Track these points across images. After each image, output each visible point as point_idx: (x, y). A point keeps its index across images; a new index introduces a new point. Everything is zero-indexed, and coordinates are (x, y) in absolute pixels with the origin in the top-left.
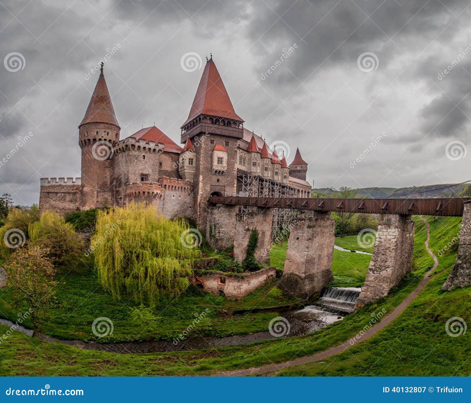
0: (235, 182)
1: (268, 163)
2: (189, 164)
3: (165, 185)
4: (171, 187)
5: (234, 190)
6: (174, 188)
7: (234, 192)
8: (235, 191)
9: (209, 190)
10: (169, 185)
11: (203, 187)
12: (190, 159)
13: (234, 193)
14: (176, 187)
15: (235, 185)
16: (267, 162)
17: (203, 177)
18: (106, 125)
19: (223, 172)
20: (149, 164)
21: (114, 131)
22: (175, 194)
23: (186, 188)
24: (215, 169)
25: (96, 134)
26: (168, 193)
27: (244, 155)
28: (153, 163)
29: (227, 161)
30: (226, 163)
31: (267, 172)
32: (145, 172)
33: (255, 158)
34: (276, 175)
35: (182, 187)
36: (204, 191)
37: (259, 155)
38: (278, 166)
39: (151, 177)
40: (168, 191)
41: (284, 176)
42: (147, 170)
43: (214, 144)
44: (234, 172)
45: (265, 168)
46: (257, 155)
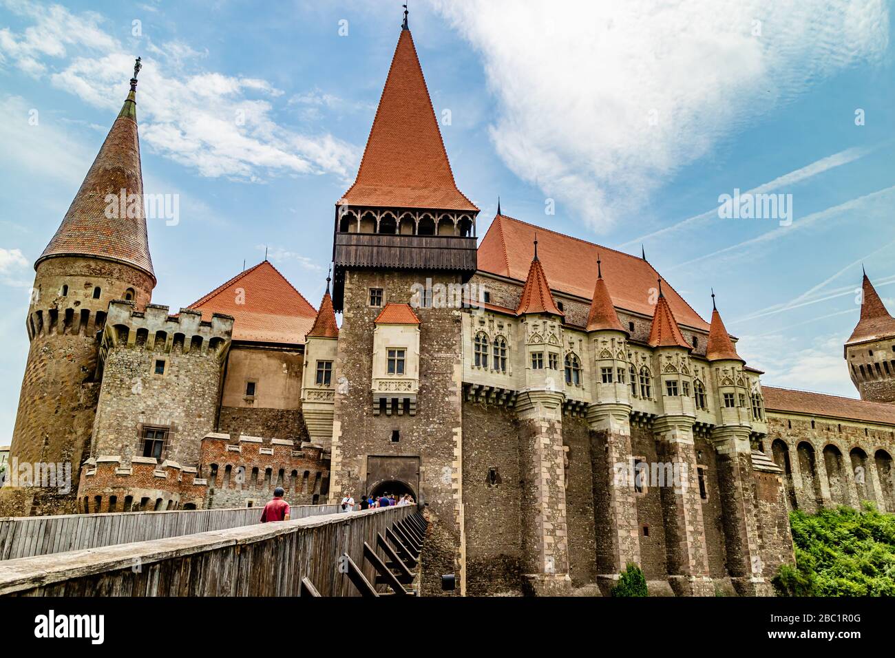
0: (455, 438)
1: (610, 349)
2: (319, 381)
3: (215, 467)
5: (456, 470)
7: (455, 481)
8: (458, 476)
9: (363, 478)
11: (344, 465)
12: (320, 363)
13: (454, 486)
14: (255, 470)
15: (458, 452)
16: (609, 345)
17: (342, 428)
18: (93, 264)
19: (407, 402)
20: (177, 389)
21: (118, 282)
22: (254, 500)
23: (301, 473)
24: (378, 391)
25: (60, 293)
26: (226, 498)
27: (497, 330)
28: (193, 387)
29: (421, 359)
30: (416, 367)
31: (612, 385)
32: (157, 422)
33: (536, 335)
34: (670, 394)
35: (282, 472)
36: (345, 482)
37: (557, 323)
38: (674, 358)
39: (179, 437)
40: (224, 488)
41: (722, 397)
42: (168, 414)
43: (383, 303)
44: (452, 399)
45: (604, 370)
46: (545, 323)
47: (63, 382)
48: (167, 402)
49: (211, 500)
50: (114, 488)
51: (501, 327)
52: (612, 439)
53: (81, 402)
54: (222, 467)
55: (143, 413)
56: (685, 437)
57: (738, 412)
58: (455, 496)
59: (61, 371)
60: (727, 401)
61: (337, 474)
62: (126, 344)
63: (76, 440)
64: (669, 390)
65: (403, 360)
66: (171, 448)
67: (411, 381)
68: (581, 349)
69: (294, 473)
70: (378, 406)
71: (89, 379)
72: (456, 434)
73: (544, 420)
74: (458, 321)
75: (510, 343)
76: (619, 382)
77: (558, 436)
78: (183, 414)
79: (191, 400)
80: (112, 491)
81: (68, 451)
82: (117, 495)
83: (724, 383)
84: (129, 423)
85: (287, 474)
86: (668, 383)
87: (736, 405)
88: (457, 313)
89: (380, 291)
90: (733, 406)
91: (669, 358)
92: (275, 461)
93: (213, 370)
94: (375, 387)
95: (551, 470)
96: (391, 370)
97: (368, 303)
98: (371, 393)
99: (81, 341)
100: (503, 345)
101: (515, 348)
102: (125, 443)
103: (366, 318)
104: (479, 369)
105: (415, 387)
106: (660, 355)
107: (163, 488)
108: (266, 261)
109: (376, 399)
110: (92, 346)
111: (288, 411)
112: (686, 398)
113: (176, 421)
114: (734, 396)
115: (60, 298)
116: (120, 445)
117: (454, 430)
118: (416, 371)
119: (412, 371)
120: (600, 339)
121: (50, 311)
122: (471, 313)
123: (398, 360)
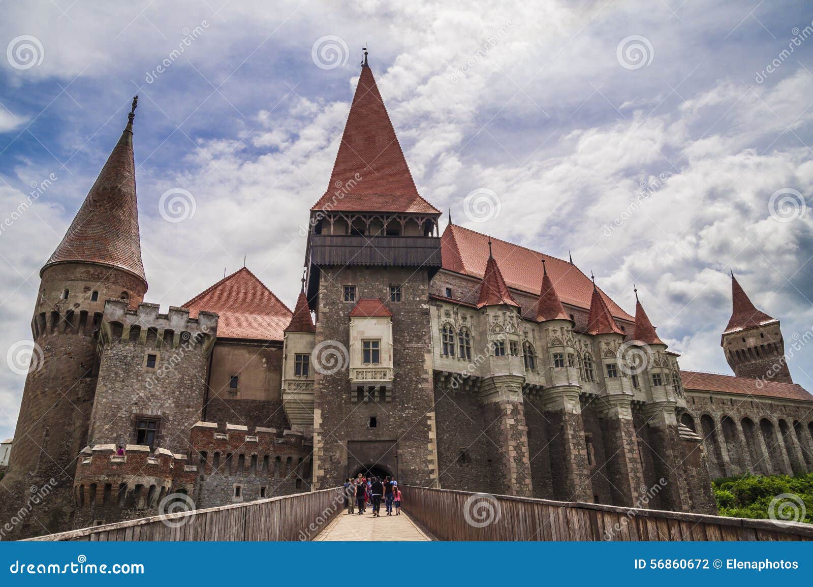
0: (429, 422)
1: (560, 337)
2: (297, 372)
3: (204, 454)
4: (223, 456)
5: (431, 452)
6: (235, 463)
7: (431, 462)
8: (434, 457)
9: (344, 462)
10: (218, 450)
11: (325, 450)
12: (298, 356)
13: (431, 467)
14: (242, 456)
15: (432, 435)
16: (559, 334)
17: (323, 415)
18: (92, 270)
19: (383, 389)
20: (167, 381)
21: (113, 287)
22: (242, 485)
23: (284, 458)
24: (355, 380)
25: (62, 297)
26: (215, 484)
27: (461, 321)
28: (182, 379)
29: (394, 350)
30: (390, 356)
31: (564, 369)
32: (149, 412)
33: (497, 325)
34: (610, 376)
35: (266, 458)
36: (327, 466)
37: (515, 314)
38: (612, 343)
39: (170, 427)
40: (213, 474)
41: (651, 377)
42: (159, 404)
43: (357, 298)
44: (425, 385)
45: (555, 356)
46: (504, 314)
47: (63, 378)
48: (158, 393)
49: (201, 486)
50: (108, 476)
51: (464, 318)
52: (567, 417)
53: (80, 395)
54: (210, 453)
55: (136, 404)
56: (625, 413)
57: (666, 389)
58: (432, 476)
59: (61, 367)
60: (655, 381)
61: (320, 458)
62: (120, 340)
63: (74, 431)
64: (610, 372)
65: (378, 351)
66: (162, 437)
67: (386, 370)
68: (534, 338)
69: (278, 458)
70: (356, 394)
72: (430, 418)
73: (508, 402)
74: (426, 313)
75: (473, 333)
76: (570, 366)
77: (521, 417)
78: (173, 405)
79: (180, 392)
80: (106, 478)
81: (67, 442)
82: (112, 482)
84: (123, 413)
85: (272, 461)
86: (609, 366)
87: (663, 384)
88: (425, 306)
89: (353, 288)
90: (660, 385)
91: (608, 344)
92: (260, 448)
93: (200, 364)
94: (352, 376)
95: (517, 448)
96: (366, 360)
97: (342, 299)
98: (348, 382)
99: (80, 339)
100: (467, 335)
101: (477, 338)
102: (120, 433)
103: (341, 312)
104: (447, 357)
105: (390, 376)
106: (600, 342)
107: (156, 475)
108: (245, 268)
109: (354, 388)
110: (90, 345)
111: (268, 402)
112: (624, 379)
113: (167, 412)
114: (661, 376)
115: (62, 301)
116: (115, 435)
117: (428, 415)
118: (390, 360)
119: (386, 361)
120: (551, 328)
121: (52, 312)
122: (439, 307)
123: (373, 351)
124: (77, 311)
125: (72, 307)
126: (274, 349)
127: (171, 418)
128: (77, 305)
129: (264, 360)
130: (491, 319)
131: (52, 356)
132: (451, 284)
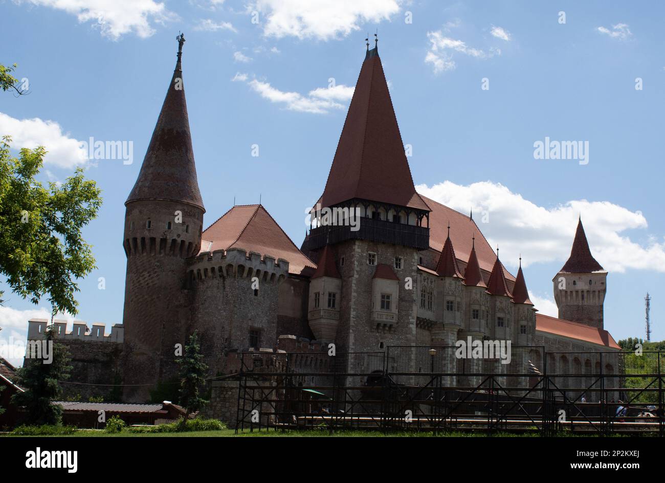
11: (355, 359)
12: (330, 295)
17: (355, 338)
19: (391, 326)
24: (376, 319)
25: (166, 227)
30: (397, 307)
31: (478, 321)
32: (256, 325)
34: (499, 326)
37: (461, 283)
38: (504, 303)
41: (520, 326)
42: (260, 321)
43: (376, 263)
44: (411, 326)
45: (474, 311)
46: (456, 283)
47: (171, 288)
48: (260, 313)
51: (431, 282)
53: (181, 302)
55: (250, 319)
57: (528, 337)
59: (169, 280)
60: (522, 330)
61: (352, 363)
62: (241, 276)
64: (499, 323)
65: (389, 302)
66: (262, 341)
67: (393, 315)
70: (375, 327)
71: (184, 287)
75: (435, 293)
78: (266, 321)
79: (270, 313)
83: (522, 318)
84: (245, 325)
86: (499, 318)
87: (526, 333)
89: (374, 256)
90: (525, 333)
91: (501, 303)
94: (375, 316)
96: (382, 307)
98: (372, 319)
99: (178, 261)
100: (431, 294)
101: (436, 296)
104: (422, 308)
105: (394, 321)
106: (496, 301)
108: (261, 205)
109: (375, 323)
111: (294, 318)
113: (264, 325)
114: (526, 327)
118: (396, 309)
119: (394, 309)
120: (474, 291)
121: (161, 239)
122: (421, 274)
123: (387, 301)
124: (179, 240)
125: (175, 237)
126: (298, 280)
127: (266, 330)
128: (179, 236)
129: (292, 288)
130: (447, 285)
131: (161, 271)
132: (422, 254)
